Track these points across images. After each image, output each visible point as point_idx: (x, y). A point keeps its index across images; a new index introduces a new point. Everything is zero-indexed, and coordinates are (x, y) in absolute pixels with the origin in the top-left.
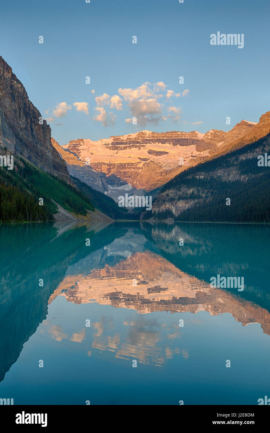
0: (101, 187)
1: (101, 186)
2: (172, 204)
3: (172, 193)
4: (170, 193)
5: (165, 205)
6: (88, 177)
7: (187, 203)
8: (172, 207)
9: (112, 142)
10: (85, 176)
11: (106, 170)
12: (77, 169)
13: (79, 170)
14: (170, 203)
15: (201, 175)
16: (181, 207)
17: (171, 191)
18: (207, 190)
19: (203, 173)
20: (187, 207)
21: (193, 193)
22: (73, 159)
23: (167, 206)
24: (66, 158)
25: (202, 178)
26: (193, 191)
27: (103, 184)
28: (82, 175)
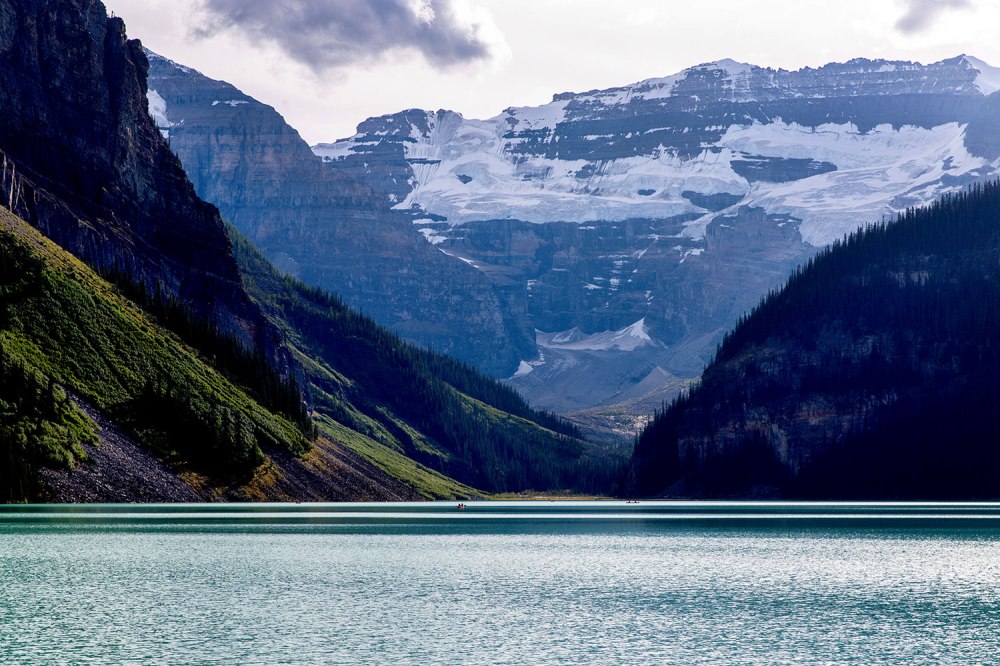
0: (503, 339)
1: (500, 333)
2: (772, 416)
3: (773, 359)
4: (763, 361)
5: (742, 420)
6: (438, 290)
7: (842, 409)
8: (775, 428)
9: (561, 119)
10: (422, 288)
11: (533, 255)
12: (383, 254)
13: (398, 256)
14: (762, 409)
15: (918, 267)
16: (815, 429)
17: (767, 352)
18: (945, 344)
19: (927, 258)
20: (846, 425)
21: (876, 356)
22: (367, 204)
23: (750, 425)
24: (333, 201)
25: (923, 282)
26: (874, 347)
27: (510, 323)
28: (411, 282)
